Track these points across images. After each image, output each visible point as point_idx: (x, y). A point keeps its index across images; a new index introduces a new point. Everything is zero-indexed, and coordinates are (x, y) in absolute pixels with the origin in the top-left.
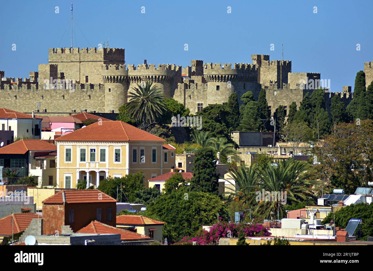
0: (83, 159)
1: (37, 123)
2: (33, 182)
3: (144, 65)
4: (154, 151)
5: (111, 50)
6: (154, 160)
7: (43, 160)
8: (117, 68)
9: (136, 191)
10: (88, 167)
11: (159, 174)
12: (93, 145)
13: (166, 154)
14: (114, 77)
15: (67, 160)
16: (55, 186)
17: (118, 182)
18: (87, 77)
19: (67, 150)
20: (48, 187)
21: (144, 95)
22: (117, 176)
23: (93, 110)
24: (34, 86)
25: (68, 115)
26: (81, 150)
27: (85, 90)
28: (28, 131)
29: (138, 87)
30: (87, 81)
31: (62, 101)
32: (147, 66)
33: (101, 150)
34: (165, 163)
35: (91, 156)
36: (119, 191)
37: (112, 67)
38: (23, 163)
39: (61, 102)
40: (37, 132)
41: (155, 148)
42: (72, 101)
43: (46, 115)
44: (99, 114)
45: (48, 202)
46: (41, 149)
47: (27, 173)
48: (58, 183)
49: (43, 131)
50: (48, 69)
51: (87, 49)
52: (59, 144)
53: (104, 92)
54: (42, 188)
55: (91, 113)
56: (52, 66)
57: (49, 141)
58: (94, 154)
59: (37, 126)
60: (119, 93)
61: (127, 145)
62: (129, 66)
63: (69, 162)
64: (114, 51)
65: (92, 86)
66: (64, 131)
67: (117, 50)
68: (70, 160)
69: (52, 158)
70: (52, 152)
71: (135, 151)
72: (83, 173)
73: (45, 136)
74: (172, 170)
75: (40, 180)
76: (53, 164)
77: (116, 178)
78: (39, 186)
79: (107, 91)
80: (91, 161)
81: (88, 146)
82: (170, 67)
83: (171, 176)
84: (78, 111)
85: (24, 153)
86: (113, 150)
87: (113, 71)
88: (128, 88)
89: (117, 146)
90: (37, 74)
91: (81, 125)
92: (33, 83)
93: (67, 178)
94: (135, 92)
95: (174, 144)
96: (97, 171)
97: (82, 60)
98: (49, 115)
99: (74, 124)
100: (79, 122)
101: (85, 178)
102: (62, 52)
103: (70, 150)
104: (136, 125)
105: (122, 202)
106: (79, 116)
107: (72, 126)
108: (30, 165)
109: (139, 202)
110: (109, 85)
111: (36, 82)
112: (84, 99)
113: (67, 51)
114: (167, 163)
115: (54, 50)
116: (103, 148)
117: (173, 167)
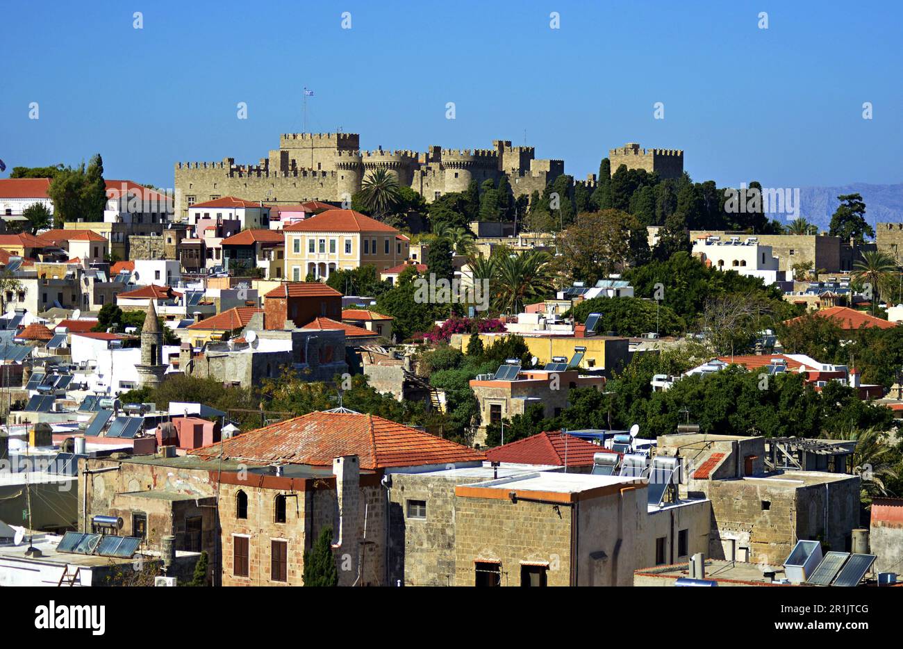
0: (312, 250)
1: (266, 212)
2: (260, 275)
3: (379, 151)
4: (387, 242)
5: (345, 135)
6: (387, 252)
7: (271, 251)
8: (350, 155)
9: (367, 285)
10: (318, 258)
11: (392, 267)
12: (322, 236)
13: (399, 245)
14: (347, 164)
15: (295, 251)
16: (283, 278)
17: (348, 274)
18: (319, 164)
19: (295, 240)
20: (275, 279)
21: (378, 183)
22: (348, 268)
23: (324, 199)
24: (264, 173)
25: (299, 203)
26: (310, 241)
27: (317, 177)
28: (255, 220)
29: (372, 175)
30: (319, 168)
31: (293, 189)
32: (382, 152)
33: (331, 241)
34: (398, 254)
35: (321, 247)
36: (349, 284)
37: (345, 153)
38: (250, 255)
39: (291, 190)
40: (265, 221)
41: (388, 239)
42: (303, 189)
43: (275, 204)
44: (331, 203)
45: (270, 296)
46: (269, 239)
47: (255, 264)
48: (286, 275)
49: (271, 220)
50: (279, 155)
51: (320, 135)
52: (286, 234)
53: (336, 180)
54: (269, 280)
55: (323, 202)
56: (282, 153)
57: (278, 231)
58: (324, 245)
59: (265, 215)
60: (352, 180)
61: (358, 235)
62: (362, 152)
63: (298, 253)
64: (348, 136)
65: (324, 173)
66: (293, 221)
67: (351, 136)
68: (298, 251)
69: (280, 249)
70: (280, 243)
71: (366, 242)
72: (312, 265)
73: (274, 225)
74: (406, 262)
75: (267, 272)
76: (281, 255)
77: (346, 270)
78: (267, 278)
79: (339, 178)
80: (320, 252)
81: (317, 237)
82: (406, 153)
83: (404, 268)
84: (309, 199)
85: (250, 243)
86: (343, 241)
87: (346, 158)
88: (362, 177)
89: (348, 236)
90: (267, 161)
91: (311, 215)
92: (263, 170)
93: (295, 270)
94: (369, 180)
95: (409, 235)
96: (327, 263)
97: (314, 146)
98: (278, 204)
99: (303, 213)
100: (309, 211)
101: (314, 270)
102: (294, 138)
103: (298, 240)
104: (368, 214)
105: (352, 295)
106: (310, 205)
107: (302, 215)
108: (257, 256)
109: (371, 296)
110: (341, 172)
111: (266, 170)
112: (316, 188)
113: (299, 137)
114: (400, 254)
115: (285, 135)
116: (332, 238)
117: (407, 259)
